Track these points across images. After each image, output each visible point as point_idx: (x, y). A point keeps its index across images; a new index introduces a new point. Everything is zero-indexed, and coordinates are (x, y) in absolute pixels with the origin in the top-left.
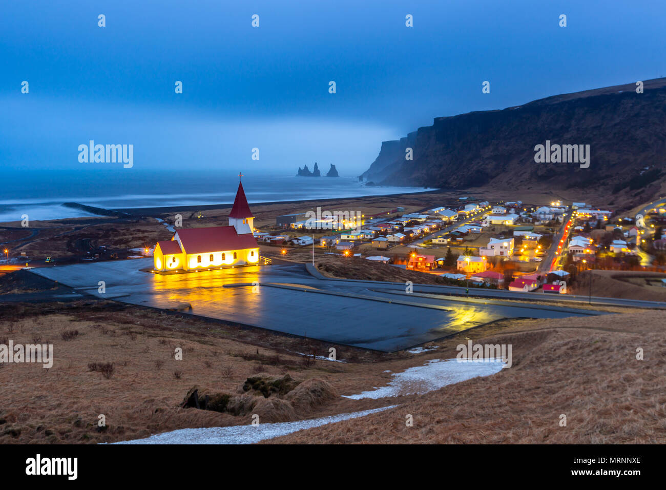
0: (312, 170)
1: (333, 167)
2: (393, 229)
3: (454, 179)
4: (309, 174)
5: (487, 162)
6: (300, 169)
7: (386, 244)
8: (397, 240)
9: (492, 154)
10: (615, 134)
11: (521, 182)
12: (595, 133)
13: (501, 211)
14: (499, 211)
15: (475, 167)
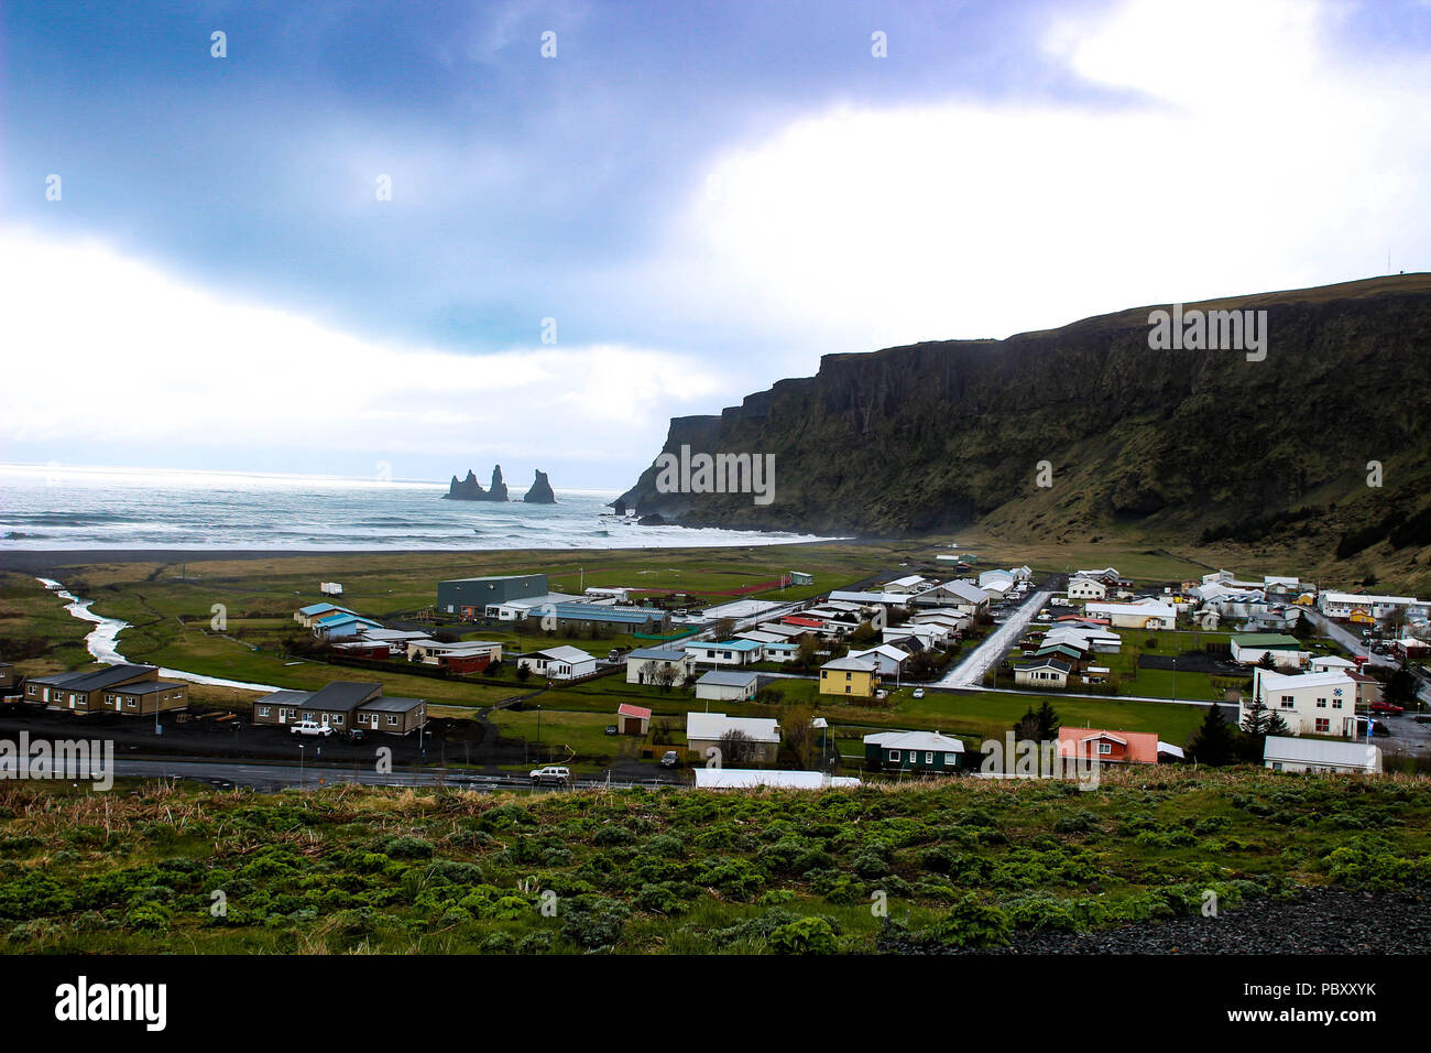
0: (486, 484)
1: (542, 479)
3: (880, 512)
4: (482, 496)
5: (970, 470)
6: (455, 479)
7: (870, 683)
9: (982, 449)
10: (1314, 405)
11: (1071, 522)
12: (1263, 402)
13: (1094, 593)
14: (1090, 593)
15: (938, 482)
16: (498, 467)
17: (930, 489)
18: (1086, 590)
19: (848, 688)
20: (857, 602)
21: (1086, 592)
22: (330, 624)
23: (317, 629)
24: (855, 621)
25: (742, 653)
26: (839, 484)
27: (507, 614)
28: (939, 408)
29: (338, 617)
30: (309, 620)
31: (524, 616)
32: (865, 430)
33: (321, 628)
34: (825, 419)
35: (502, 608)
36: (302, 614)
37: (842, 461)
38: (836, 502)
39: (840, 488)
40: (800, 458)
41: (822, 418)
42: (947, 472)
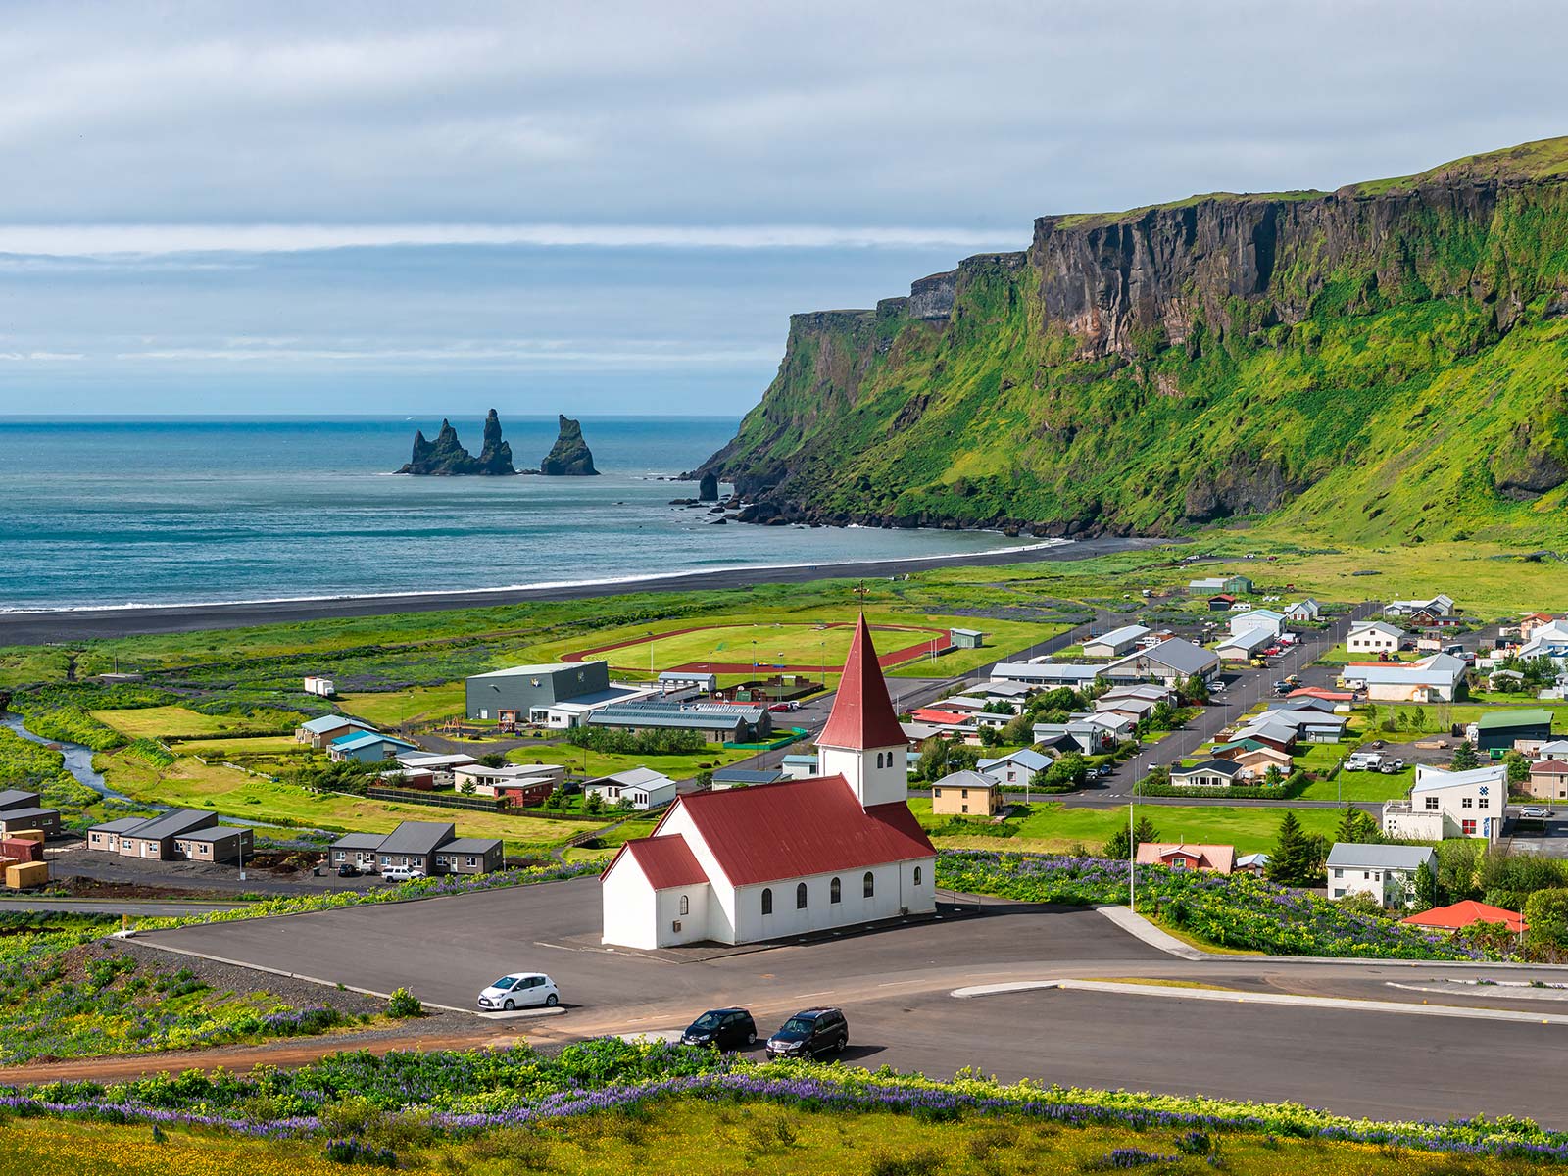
1: (570, 429)
4: (466, 467)
8: (1026, 779)
13: (1383, 644)
14: (1378, 643)
16: (493, 411)
18: (1373, 639)
19: (965, 808)
20: (1021, 679)
21: (1373, 643)
22: (350, 745)
24: (1012, 712)
26: (1070, 440)
27: (558, 719)
31: (580, 723)
34: (1045, 326)
35: (552, 714)
37: (1073, 401)
38: (1066, 473)
39: (1071, 449)
40: (1005, 394)
41: (1039, 327)
42: (1240, 422)
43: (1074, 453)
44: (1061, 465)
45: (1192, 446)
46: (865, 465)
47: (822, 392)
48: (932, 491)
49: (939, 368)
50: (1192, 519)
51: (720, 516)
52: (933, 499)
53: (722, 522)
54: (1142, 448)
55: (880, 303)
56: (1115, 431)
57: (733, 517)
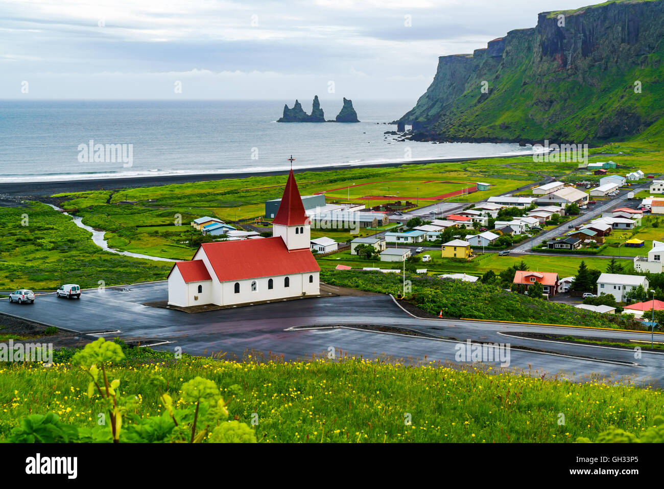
1: (348, 103)
2: (475, 224)
4: (306, 119)
6: (286, 107)
7: (467, 252)
8: (484, 244)
15: (616, 105)
16: (316, 97)
17: (610, 109)
19: (455, 255)
20: (500, 203)
21: (662, 189)
22: (210, 228)
23: (204, 231)
25: (413, 237)
26: (550, 106)
28: (621, 49)
29: (214, 224)
30: (199, 226)
32: (569, 67)
33: (206, 231)
34: (541, 59)
36: (195, 223)
37: (552, 89)
38: (548, 120)
39: (551, 110)
40: (524, 88)
41: (539, 59)
42: (622, 97)
43: (551, 111)
44: (546, 116)
45: (601, 107)
46: (465, 117)
47: (451, 88)
48: (491, 127)
49: (497, 77)
50: (600, 138)
51: (403, 138)
52: (490, 131)
53: (403, 140)
54: (579, 109)
55: (475, 51)
56: (569, 102)
57: (407, 139)
